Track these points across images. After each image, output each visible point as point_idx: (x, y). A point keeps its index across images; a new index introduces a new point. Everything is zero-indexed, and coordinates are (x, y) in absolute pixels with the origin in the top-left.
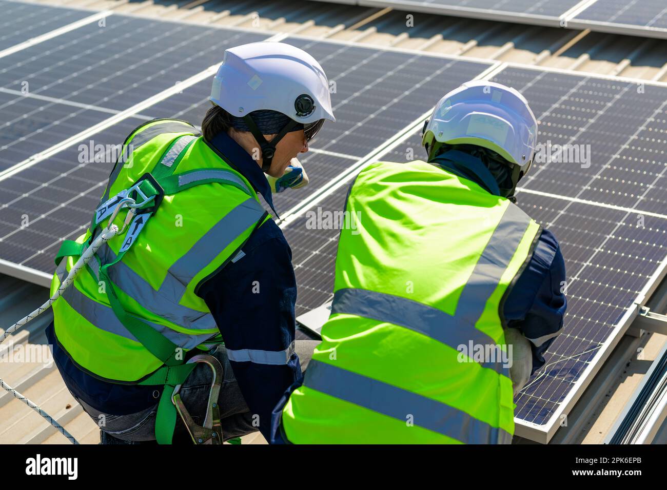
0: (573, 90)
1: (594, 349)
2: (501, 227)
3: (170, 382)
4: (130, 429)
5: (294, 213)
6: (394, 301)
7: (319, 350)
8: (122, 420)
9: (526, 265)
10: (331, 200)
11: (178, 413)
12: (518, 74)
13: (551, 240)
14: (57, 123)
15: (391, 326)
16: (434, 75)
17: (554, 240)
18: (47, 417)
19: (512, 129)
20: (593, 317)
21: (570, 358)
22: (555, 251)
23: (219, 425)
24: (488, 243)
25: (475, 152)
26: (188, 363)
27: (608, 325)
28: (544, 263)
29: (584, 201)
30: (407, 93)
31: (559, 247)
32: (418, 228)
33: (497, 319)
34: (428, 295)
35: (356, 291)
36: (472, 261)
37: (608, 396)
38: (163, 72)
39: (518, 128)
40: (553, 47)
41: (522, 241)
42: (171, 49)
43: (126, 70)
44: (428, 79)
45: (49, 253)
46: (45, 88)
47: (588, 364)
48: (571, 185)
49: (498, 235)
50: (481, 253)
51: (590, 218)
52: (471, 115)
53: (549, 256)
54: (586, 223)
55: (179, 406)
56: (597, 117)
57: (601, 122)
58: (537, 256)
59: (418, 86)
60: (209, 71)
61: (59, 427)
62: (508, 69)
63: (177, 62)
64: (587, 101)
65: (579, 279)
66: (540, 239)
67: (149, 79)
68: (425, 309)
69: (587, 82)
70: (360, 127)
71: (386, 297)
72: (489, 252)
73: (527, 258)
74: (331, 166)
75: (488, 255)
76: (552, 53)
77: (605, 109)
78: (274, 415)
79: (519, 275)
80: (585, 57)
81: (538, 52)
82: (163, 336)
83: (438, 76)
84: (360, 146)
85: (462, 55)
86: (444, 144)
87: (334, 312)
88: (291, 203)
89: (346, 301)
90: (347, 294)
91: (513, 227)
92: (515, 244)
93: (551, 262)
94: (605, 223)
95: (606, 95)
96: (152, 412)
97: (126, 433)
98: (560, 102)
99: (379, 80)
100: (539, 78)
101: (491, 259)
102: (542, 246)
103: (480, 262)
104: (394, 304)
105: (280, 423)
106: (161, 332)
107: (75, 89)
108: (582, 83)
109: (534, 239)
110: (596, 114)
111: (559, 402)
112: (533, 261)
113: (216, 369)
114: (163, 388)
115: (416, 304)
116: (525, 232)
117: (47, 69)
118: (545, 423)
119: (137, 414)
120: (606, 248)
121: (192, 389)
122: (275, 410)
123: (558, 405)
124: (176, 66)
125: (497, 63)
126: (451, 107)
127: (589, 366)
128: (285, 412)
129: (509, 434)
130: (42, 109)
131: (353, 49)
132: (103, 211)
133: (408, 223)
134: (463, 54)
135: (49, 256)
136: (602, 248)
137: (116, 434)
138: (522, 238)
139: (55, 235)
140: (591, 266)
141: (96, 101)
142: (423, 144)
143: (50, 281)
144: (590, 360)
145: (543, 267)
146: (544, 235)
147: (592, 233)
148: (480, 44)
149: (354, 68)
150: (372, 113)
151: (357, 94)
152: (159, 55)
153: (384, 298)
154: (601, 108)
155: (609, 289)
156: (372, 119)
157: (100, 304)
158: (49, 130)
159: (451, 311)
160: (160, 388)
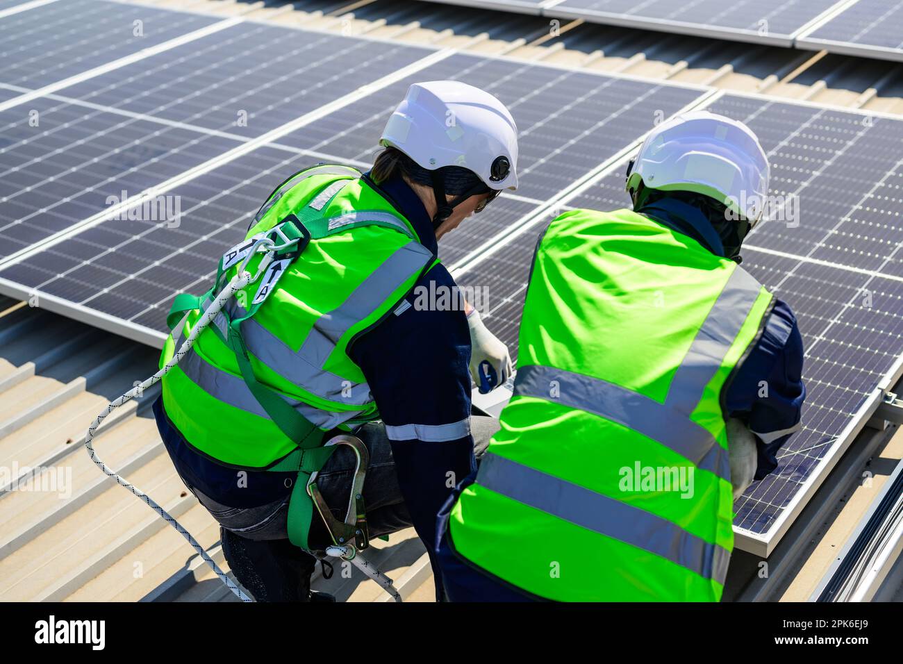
0: (806, 125)
1: (827, 443)
2: (725, 295)
3: (305, 468)
4: (257, 525)
5: (461, 267)
6: (590, 384)
7: (497, 440)
8: (247, 514)
9: (754, 344)
10: (507, 252)
11: (314, 505)
12: (738, 104)
13: (787, 314)
14: (175, 151)
15: (585, 415)
16: (634, 103)
17: (790, 314)
18: (157, 507)
19: (739, 172)
20: (826, 404)
21: (798, 452)
22: (790, 326)
23: (364, 521)
24: (709, 314)
25: (693, 201)
26: (327, 444)
27: (846, 414)
28: (777, 341)
29: (817, 261)
30: (601, 124)
31: (796, 322)
32: (621, 294)
33: (717, 410)
34: (632, 378)
35: (544, 369)
36: (688, 336)
37: (843, 500)
38: (304, 92)
39: (746, 171)
40: (782, 71)
41: (751, 314)
42: (315, 65)
43: (259, 89)
44: (627, 107)
45: (163, 308)
46: (162, 108)
47: (820, 461)
48: (801, 240)
49: (721, 305)
50: (699, 327)
51: (825, 282)
52: (688, 156)
53: (782, 333)
54: (819, 288)
55: (317, 499)
56: (834, 158)
57: (839, 165)
58: (769, 333)
59: (614, 115)
60: (360, 93)
61: (171, 520)
62: (726, 98)
63: (321, 80)
64: (823, 138)
65: (809, 356)
66: (773, 311)
67: (287, 100)
68: (628, 395)
69: (823, 115)
70: (542, 165)
71: (581, 378)
72: (709, 325)
73: (756, 335)
74: (507, 211)
75: (708, 329)
76: (780, 79)
77: (845, 148)
78: (439, 518)
79: (746, 355)
80: (821, 84)
81: (762, 77)
82: (298, 412)
83: (640, 104)
84: (542, 187)
85: (668, 78)
86: (654, 190)
87: (516, 393)
88: (458, 254)
89: (531, 381)
90: (533, 373)
91: (739, 296)
92: (742, 316)
93: (785, 341)
94: (843, 289)
95: (846, 131)
96: (284, 504)
97: (252, 529)
98: (789, 138)
99: (567, 108)
100: (763, 108)
101: (710, 334)
102: (775, 320)
103: (698, 337)
104: (590, 388)
105: (446, 527)
106: (296, 406)
107: (198, 110)
108: (816, 116)
109: (766, 312)
110: (833, 154)
111: (782, 506)
112: (764, 339)
113: (360, 453)
114: (297, 476)
115: (617, 388)
116: (754, 302)
117: (164, 86)
118: (765, 531)
119: (266, 507)
120: (844, 319)
121: (332, 476)
122: (440, 512)
123: (781, 511)
124: (320, 85)
125: (712, 90)
126: (664, 145)
127: (820, 463)
128: (453, 516)
129: (727, 551)
130: (157, 133)
131: (536, 68)
132: (232, 256)
133: (610, 287)
134: (671, 77)
135: (163, 311)
136: (838, 320)
137: (239, 531)
138: (751, 309)
139: (171, 287)
140: (825, 341)
141: (224, 125)
142: (627, 189)
143: (164, 342)
144: (822, 456)
145: (775, 346)
146: (778, 307)
147: (827, 301)
148: (690, 67)
149: (536, 92)
150: (558, 147)
151: (539, 124)
152: (299, 71)
153: (578, 379)
154: (839, 147)
155: (847, 369)
156: (558, 155)
157: (223, 372)
158: (166, 159)
159: (660, 398)
160: (293, 476)
